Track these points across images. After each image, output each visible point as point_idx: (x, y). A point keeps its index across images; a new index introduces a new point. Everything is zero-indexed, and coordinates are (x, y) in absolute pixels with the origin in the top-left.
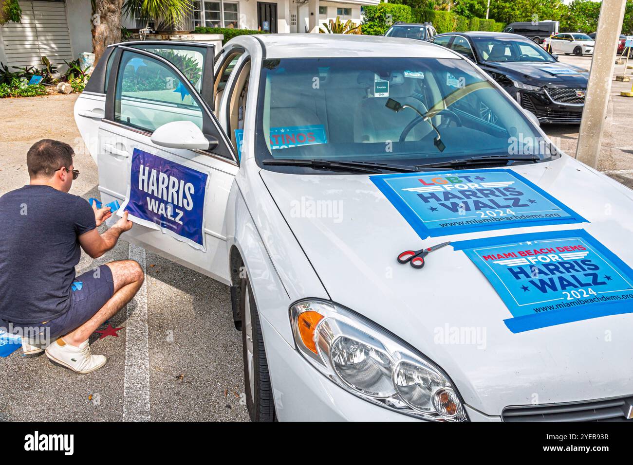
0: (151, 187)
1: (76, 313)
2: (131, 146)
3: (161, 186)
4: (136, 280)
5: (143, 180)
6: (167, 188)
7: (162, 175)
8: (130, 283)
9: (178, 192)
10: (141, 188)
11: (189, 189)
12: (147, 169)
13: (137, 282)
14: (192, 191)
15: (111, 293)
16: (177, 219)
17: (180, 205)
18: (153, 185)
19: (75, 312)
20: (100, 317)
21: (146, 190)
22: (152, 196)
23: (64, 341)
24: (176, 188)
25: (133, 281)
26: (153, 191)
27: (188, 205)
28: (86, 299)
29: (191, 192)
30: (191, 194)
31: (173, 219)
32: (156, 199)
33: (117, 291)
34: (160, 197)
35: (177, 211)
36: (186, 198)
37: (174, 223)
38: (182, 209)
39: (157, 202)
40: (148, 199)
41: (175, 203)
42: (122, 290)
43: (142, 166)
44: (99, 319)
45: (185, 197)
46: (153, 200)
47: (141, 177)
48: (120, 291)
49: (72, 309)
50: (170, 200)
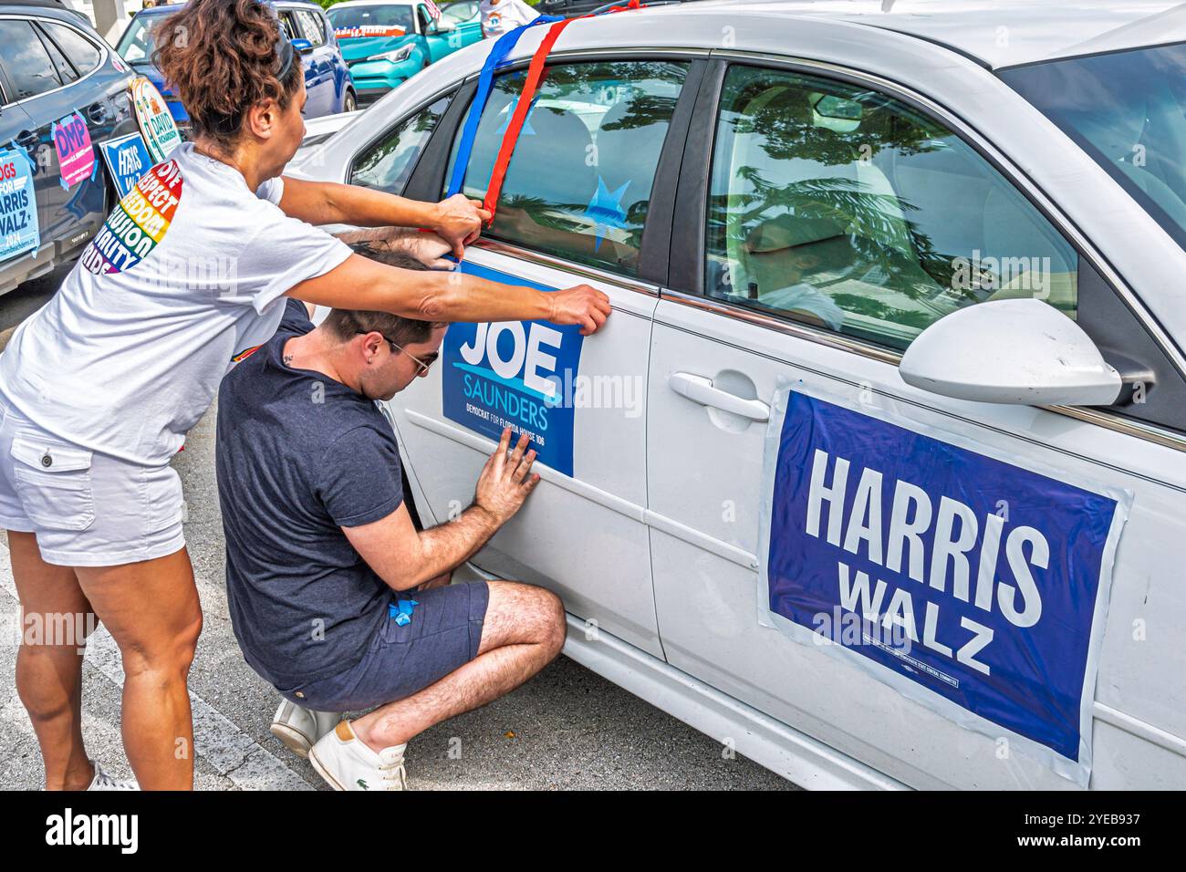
0: (856, 531)
1: (380, 669)
2: (780, 386)
3: (899, 528)
4: (537, 639)
5: (826, 505)
6: (928, 538)
7: (905, 491)
8: (523, 643)
9: (973, 557)
10: (812, 529)
11: (1027, 547)
12: (843, 465)
13: (538, 646)
14: (1042, 557)
15: (470, 652)
16: (966, 655)
17: (983, 602)
18: (866, 524)
19: (377, 666)
20: (435, 703)
21: (833, 538)
22: (859, 561)
23: (352, 731)
24: (967, 541)
25: (529, 640)
26: (864, 544)
27: (1019, 605)
28: (409, 645)
29: (1033, 561)
30: (1035, 571)
31: (947, 651)
32: (877, 572)
33: (486, 651)
34: (894, 564)
35: (966, 623)
36: (1011, 581)
37: (951, 665)
38: (993, 618)
39: (882, 586)
40: (843, 569)
41: (961, 593)
42: (498, 652)
43: (820, 457)
44: (432, 709)
45: (1004, 573)
46: (862, 579)
47: (817, 492)
48: (491, 655)
49: (372, 657)
50: (937, 583)
